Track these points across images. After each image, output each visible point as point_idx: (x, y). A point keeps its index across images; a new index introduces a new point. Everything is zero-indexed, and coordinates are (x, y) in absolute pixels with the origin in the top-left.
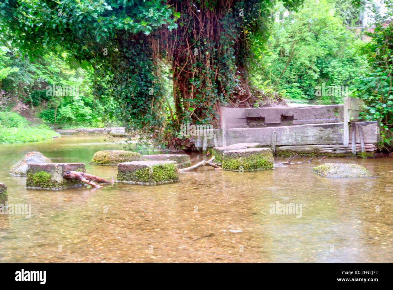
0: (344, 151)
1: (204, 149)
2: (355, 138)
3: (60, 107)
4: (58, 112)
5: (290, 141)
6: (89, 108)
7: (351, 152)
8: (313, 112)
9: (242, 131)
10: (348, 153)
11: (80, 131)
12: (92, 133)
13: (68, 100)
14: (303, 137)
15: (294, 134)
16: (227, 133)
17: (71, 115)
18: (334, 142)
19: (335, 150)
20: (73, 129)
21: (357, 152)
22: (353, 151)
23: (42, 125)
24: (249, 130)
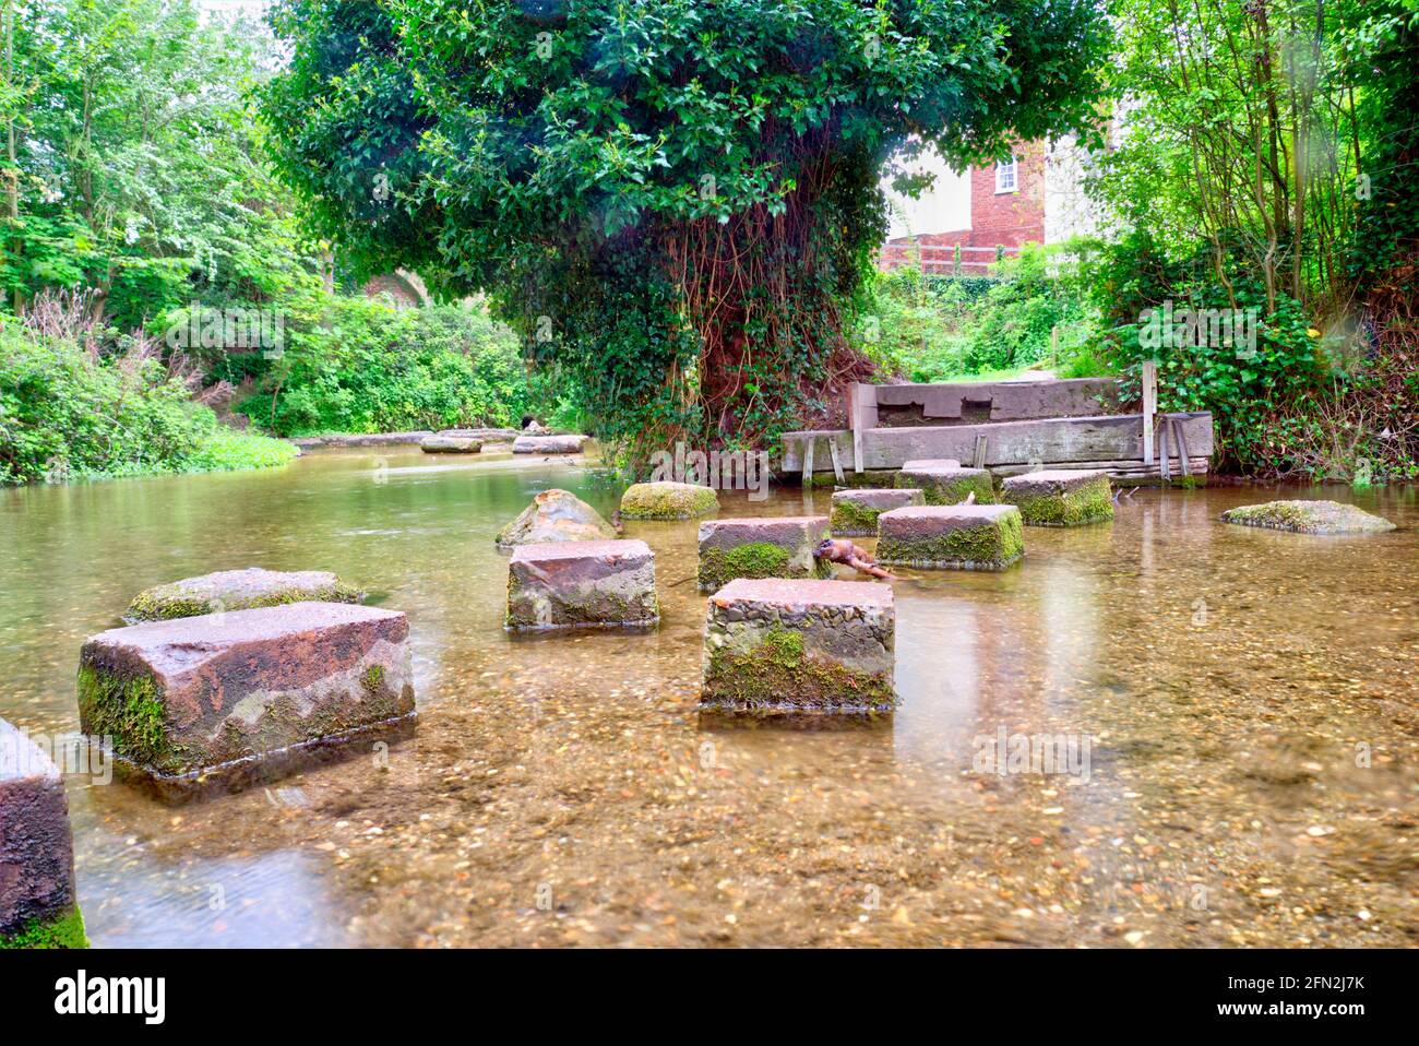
0: (1142, 475)
1: (807, 475)
2: (1167, 447)
3: (284, 390)
4: (282, 400)
5: (1019, 454)
6: (349, 390)
7: (1159, 477)
8: (1037, 393)
9: (902, 435)
10: (1151, 478)
11: (331, 441)
12: (357, 445)
13: (302, 374)
14: (1049, 445)
15: (1027, 440)
16: (864, 438)
17: (311, 408)
18: (1121, 457)
19: (1121, 473)
20: (314, 436)
21: (1172, 476)
22: (1163, 474)
23: (248, 429)
24: (918, 432)
